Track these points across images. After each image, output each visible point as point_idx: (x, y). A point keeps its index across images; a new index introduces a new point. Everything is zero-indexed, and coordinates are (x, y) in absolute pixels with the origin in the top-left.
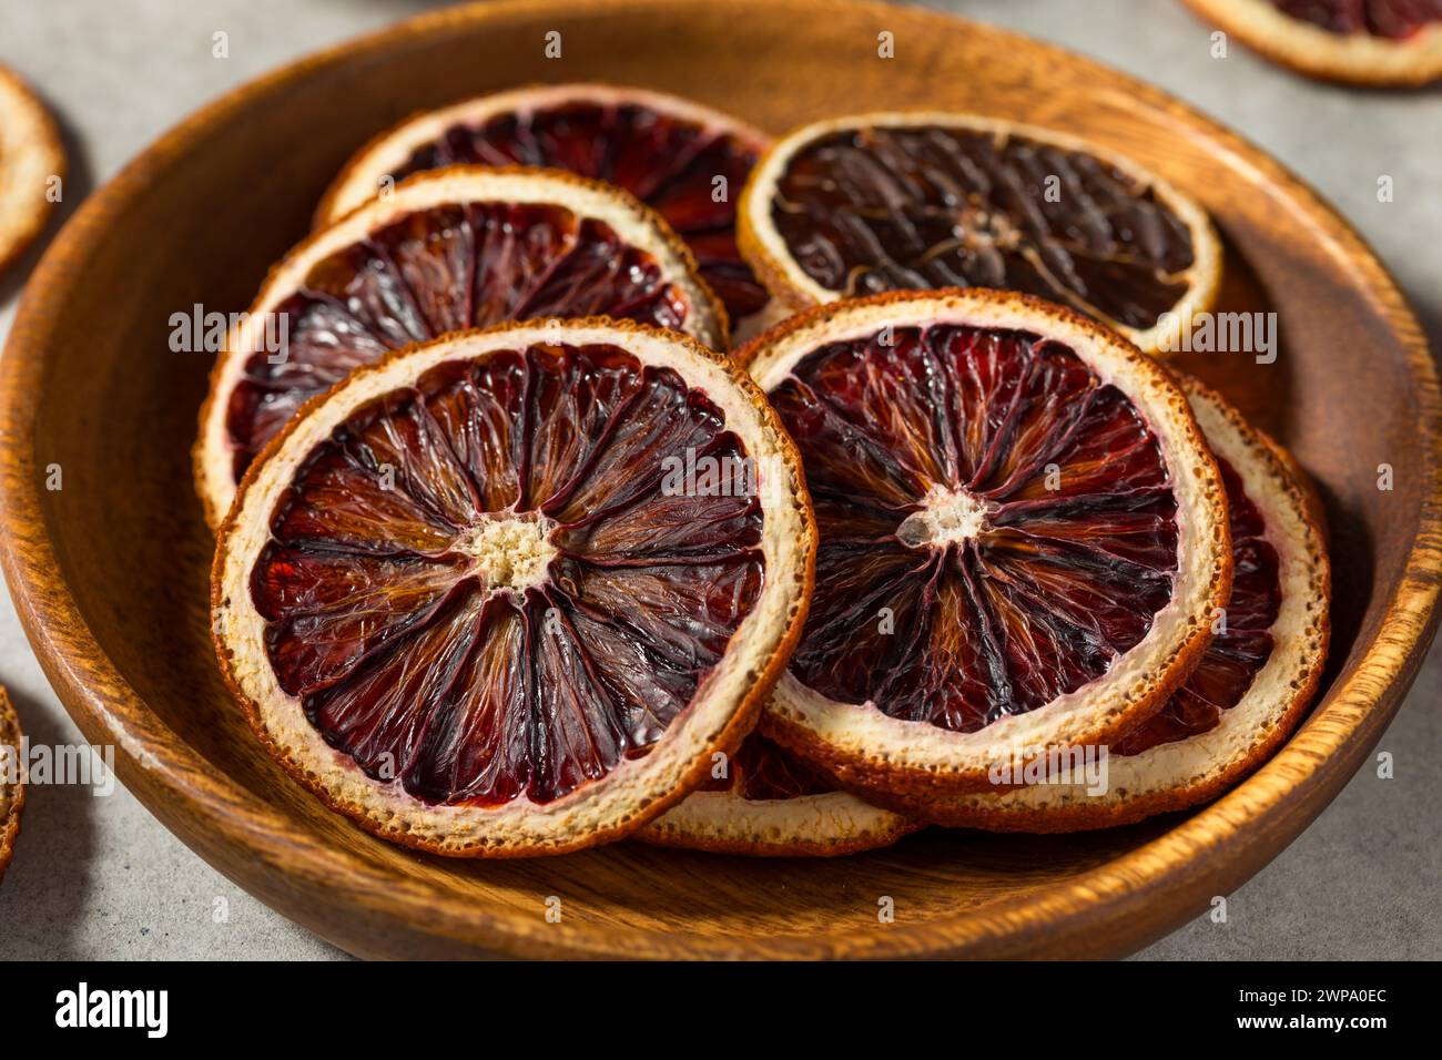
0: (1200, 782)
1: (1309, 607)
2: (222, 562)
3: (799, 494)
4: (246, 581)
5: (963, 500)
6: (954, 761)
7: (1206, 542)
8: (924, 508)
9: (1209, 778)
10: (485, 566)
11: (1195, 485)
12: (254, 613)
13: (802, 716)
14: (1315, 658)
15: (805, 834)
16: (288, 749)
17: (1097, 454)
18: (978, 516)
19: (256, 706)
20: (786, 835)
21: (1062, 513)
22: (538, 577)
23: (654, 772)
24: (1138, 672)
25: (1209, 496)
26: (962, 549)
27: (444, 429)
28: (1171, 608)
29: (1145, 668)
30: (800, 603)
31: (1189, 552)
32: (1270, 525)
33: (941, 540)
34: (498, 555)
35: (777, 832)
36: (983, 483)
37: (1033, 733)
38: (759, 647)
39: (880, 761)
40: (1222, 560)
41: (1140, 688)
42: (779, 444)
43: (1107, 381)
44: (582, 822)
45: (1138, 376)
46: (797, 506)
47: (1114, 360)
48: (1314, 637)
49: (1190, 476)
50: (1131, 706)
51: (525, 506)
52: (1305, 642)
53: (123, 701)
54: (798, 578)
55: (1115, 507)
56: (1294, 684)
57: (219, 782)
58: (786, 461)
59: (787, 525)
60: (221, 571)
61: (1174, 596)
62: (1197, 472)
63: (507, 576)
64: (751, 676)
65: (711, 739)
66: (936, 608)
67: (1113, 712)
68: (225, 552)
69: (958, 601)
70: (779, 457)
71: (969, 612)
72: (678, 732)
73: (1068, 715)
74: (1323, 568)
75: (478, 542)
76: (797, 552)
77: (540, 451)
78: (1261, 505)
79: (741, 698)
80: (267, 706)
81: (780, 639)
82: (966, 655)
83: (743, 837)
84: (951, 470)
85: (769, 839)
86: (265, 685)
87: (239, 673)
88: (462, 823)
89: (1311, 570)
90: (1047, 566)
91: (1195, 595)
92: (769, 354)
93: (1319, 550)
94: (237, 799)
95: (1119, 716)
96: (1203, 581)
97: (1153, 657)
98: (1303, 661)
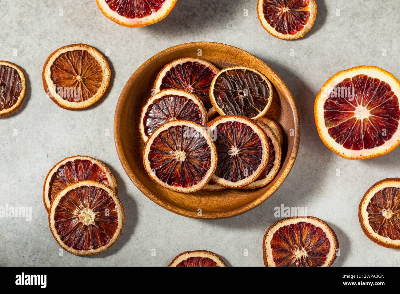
0: (263, 185)
1: (278, 159)
2: (144, 153)
3: (216, 153)
4: (147, 157)
5: (236, 149)
6: (233, 186)
7: (266, 154)
8: (231, 150)
9: (264, 184)
10: (177, 157)
11: (265, 146)
12: (148, 161)
13: (215, 179)
14: (279, 167)
15: (215, 189)
16: (153, 178)
17: (253, 141)
18: (238, 151)
19: (149, 172)
20: (213, 189)
21: (249, 150)
22: (183, 160)
23: (197, 187)
24: (256, 173)
25: (267, 148)
26: (236, 156)
27: (172, 135)
28: (261, 164)
29: (257, 173)
30: (215, 168)
31: (264, 156)
32: (275, 148)
33: (233, 154)
34: (178, 156)
35: (212, 189)
36: (238, 146)
37: (243, 182)
38: (210, 173)
39: (224, 185)
40: (268, 157)
41: (256, 176)
42: (213, 146)
43: (255, 132)
44: (189, 190)
45: (259, 131)
46: (215, 154)
47: (256, 129)
48: (279, 164)
49: (265, 145)
50: (255, 178)
51: (182, 150)
52: (278, 164)
53: (133, 177)
54: (215, 165)
55: (255, 149)
56: (276, 171)
57: (145, 190)
58: (214, 148)
59: (214, 158)
60: (144, 154)
61: (261, 163)
62: (265, 144)
63: (179, 159)
64: (209, 177)
65: (204, 184)
66: (232, 163)
67: (253, 179)
68: (145, 152)
69: (235, 162)
70: (213, 147)
71: (236, 163)
72: (200, 183)
73: (247, 180)
74: (281, 153)
75: (176, 154)
76: (215, 161)
77: (184, 140)
78: (274, 144)
79: (208, 179)
80: (150, 173)
81: (213, 173)
82: (235, 170)
83: (208, 189)
84: (235, 144)
85: (211, 189)
86: (150, 170)
87: (147, 168)
88: (174, 188)
89: (279, 153)
90: (246, 157)
91: (264, 162)
92: (213, 125)
93: (280, 150)
94: (148, 193)
95: (253, 180)
96: (265, 160)
97: (258, 171)
98: (277, 167)
